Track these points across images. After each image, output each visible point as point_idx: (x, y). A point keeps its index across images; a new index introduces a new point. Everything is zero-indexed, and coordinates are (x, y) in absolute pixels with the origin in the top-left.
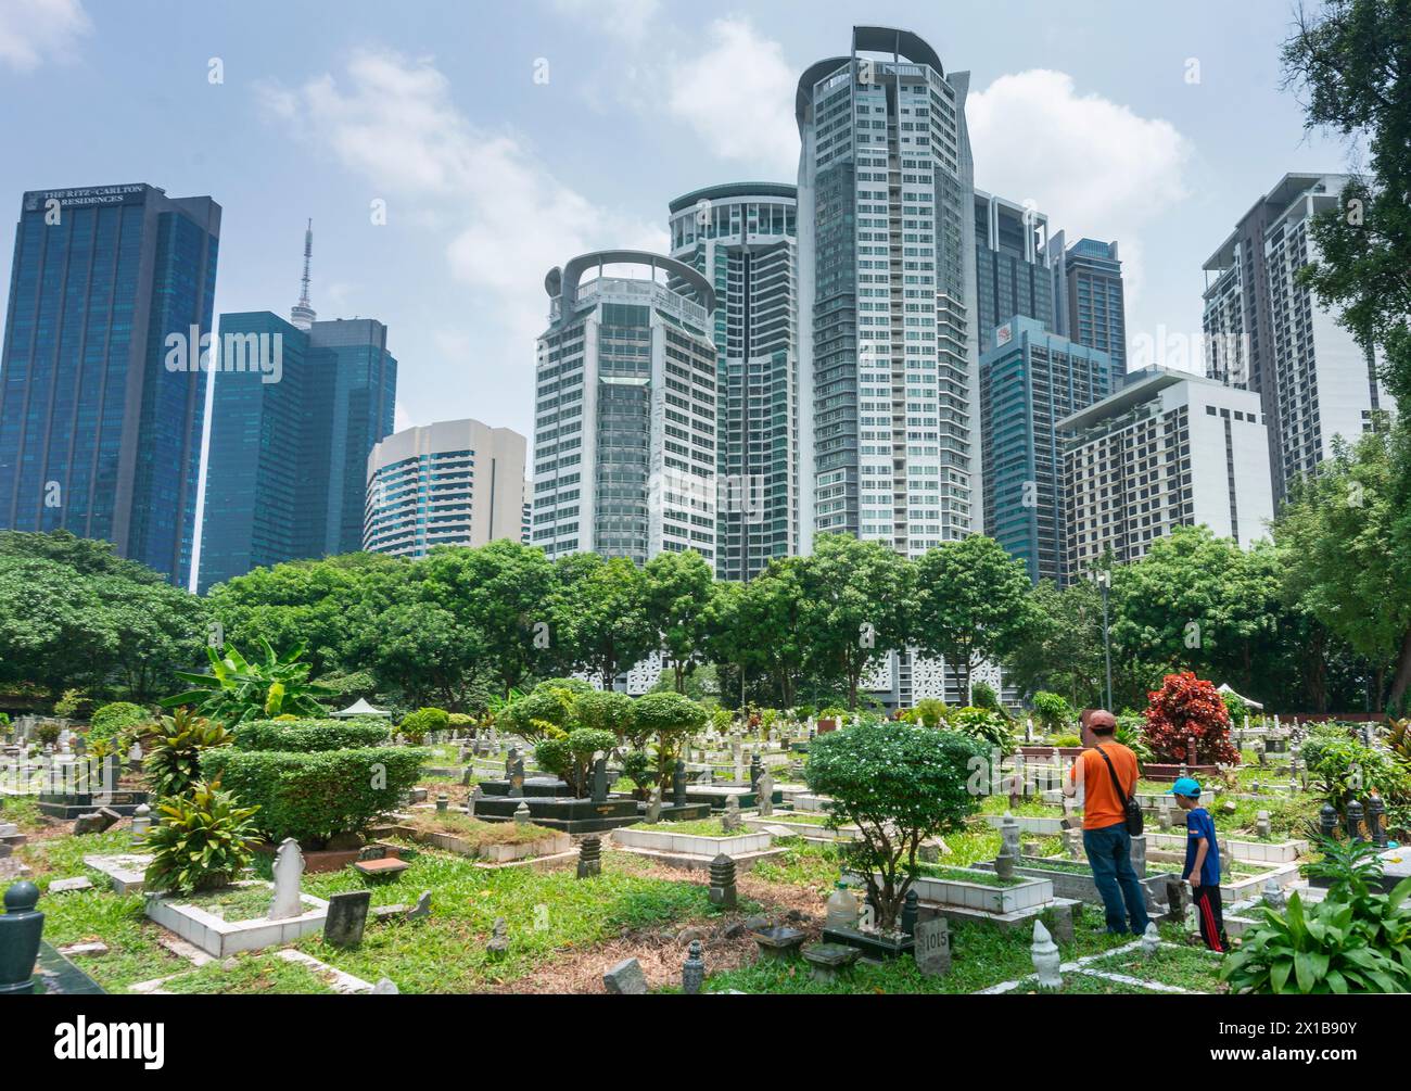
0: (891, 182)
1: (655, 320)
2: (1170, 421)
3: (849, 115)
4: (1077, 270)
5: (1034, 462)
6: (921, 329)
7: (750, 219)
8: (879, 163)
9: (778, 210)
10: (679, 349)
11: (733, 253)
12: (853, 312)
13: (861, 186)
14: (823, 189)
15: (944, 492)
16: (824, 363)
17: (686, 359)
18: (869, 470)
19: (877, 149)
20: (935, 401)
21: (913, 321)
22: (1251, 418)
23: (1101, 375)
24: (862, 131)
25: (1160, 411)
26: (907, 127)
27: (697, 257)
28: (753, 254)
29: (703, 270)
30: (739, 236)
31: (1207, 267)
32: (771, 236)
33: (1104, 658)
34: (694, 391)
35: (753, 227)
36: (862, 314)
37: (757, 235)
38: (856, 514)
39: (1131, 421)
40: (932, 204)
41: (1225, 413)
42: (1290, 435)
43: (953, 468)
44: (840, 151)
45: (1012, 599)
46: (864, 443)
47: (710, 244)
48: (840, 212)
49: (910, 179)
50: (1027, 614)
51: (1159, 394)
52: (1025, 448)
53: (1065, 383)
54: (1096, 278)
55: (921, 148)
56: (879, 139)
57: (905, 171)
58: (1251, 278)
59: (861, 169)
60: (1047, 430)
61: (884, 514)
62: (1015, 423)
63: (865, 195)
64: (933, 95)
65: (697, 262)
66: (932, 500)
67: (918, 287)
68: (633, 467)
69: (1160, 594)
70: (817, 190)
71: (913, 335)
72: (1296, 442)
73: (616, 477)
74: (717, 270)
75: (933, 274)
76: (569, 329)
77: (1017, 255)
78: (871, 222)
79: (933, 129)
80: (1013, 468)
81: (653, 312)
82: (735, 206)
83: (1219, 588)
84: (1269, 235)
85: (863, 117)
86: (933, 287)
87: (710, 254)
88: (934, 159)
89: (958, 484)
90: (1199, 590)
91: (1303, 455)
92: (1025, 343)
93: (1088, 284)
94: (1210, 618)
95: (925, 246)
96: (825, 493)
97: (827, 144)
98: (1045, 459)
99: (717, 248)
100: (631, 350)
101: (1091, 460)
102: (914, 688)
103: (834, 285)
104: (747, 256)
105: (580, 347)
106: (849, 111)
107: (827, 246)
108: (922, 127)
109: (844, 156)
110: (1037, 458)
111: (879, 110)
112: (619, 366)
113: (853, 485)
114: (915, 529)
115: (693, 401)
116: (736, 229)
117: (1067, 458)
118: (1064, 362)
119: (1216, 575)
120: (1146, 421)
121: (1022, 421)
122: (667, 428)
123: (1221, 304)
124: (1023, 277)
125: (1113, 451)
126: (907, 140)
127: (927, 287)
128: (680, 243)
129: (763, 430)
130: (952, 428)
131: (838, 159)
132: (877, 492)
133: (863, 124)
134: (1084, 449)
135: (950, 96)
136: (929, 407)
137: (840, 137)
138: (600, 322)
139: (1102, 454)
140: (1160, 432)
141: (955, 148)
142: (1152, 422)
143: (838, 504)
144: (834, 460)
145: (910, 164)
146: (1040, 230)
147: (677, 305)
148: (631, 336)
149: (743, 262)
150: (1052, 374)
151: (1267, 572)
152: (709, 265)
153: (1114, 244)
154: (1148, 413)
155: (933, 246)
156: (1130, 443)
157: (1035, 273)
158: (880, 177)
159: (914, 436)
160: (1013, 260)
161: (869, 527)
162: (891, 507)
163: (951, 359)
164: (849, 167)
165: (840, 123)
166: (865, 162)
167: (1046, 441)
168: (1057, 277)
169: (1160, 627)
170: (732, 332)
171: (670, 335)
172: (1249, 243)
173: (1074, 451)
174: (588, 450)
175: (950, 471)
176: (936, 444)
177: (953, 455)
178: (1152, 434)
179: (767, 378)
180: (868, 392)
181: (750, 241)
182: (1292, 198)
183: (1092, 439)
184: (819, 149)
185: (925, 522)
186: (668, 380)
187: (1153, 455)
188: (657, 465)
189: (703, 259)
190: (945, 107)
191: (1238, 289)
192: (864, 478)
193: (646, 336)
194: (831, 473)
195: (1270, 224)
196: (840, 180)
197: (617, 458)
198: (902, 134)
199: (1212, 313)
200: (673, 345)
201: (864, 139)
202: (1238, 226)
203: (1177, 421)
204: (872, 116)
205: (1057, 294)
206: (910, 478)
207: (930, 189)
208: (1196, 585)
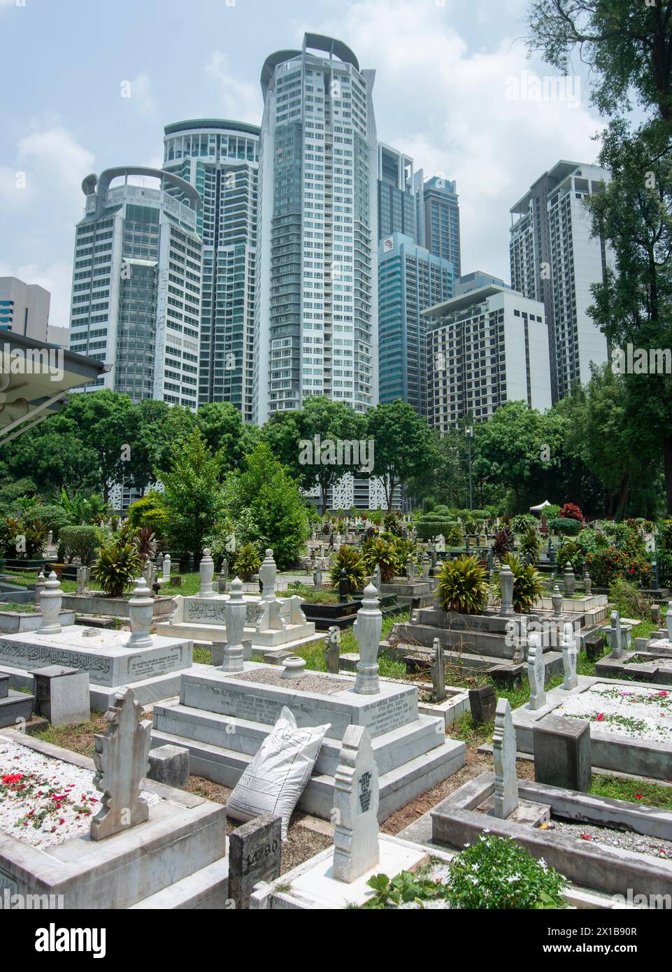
0: (326, 140)
1: (163, 219)
2: (493, 318)
3: (299, 91)
4: (431, 198)
5: (406, 336)
6: (343, 244)
7: (222, 146)
8: (319, 126)
9: (242, 141)
10: (179, 241)
11: (209, 168)
12: (299, 227)
13: (307, 141)
14: (281, 138)
15: (356, 358)
16: (278, 261)
17: (183, 249)
18: (308, 340)
19: (316, 116)
20: (352, 294)
21: (338, 237)
22: (539, 319)
23: (448, 278)
24: (308, 103)
25: (487, 310)
26: (337, 103)
27: (184, 169)
28: (223, 170)
29: (188, 179)
30: (214, 157)
31: (512, 211)
32: (237, 159)
33: (468, 480)
34: (188, 272)
35: (224, 152)
36: (306, 229)
37: (227, 157)
38: (298, 370)
39: (469, 315)
40: (352, 159)
41: (525, 315)
42: (560, 331)
43: (362, 342)
44: (293, 114)
45: (421, 443)
46: (305, 320)
47: (194, 160)
48: (292, 157)
49: (338, 140)
50: (428, 452)
51: (487, 299)
52: (401, 326)
53: (426, 282)
54: (443, 205)
55: (346, 119)
56: (319, 110)
57: (335, 134)
58: (539, 223)
59: (307, 129)
60: (415, 314)
61: (317, 372)
62: (395, 307)
63: (310, 147)
64: (353, 84)
65: (184, 173)
66: (348, 363)
67: (343, 214)
68: (145, 326)
69: (501, 442)
70: (276, 138)
71: (338, 248)
72: (563, 336)
73: (132, 333)
74: (198, 180)
75: (351, 206)
76: (101, 221)
77: (393, 184)
78: (313, 167)
79: (353, 107)
80: (393, 340)
81: (161, 213)
82: (211, 135)
83: (532, 441)
84: (550, 197)
85: (309, 93)
86: (352, 215)
87: (193, 168)
88: (353, 127)
89: (364, 352)
90: (522, 442)
91: (567, 345)
92: (402, 252)
93: (438, 208)
94: (528, 459)
95: (347, 186)
96: (277, 354)
97: (284, 107)
98: (413, 335)
99: (199, 164)
100: (145, 240)
101: (444, 339)
102: (334, 495)
103: (287, 206)
104: (219, 171)
105: (110, 235)
106: (300, 87)
107: (284, 178)
108: (347, 105)
109: (295, 118)
110: (408, 333)
111: (319, 90)
112: (137, 251)
113: (297, 349)
114: (337, 383)
115: (187, 280)
116: (212, 152)
117: (430, 336)
118: (426, 267)
119: (530, 432)
120: (479, 316)
121: (399, 306)
122: (169, 299)
123: (521, 237)
124: (397, 200)
125: (458, 334)
126: (337, 113)
127: (348, 215)
128: (171, 157)
129: (226, 300)
130: (362, 313)
131: (291, 119)
132: (313, 356)
133: (309, 98)
134: (439, 330)
135: (363, 84)
136: (348, 298)
137: (293, 104)
138: (124, 217)
139: (451, 335)
140: (487, 325)
141: (365, 120)
142: (482, 317)
143: (286, 362)
144: (284, 330)
145: (338, 130)
146: (408, 168)
147: (177, 207)
148: (146, 229)
149: (215, 176)
150: (418, 275)
151: (556, 431)
152: (193, 175)
153: (454, 182)
154: (478, 311)
155: (352, 187)
156: (468, 330)
157: (405, 198)
158: (319, 136)
159: (338, 317)
160: (391, 187)
161: (307, 380)
162: (322, 367)
163: (361, 265)
164: (299, 126)
165: (293, 94)
166: (310, 125)
167: (414, 322)
168: (418, 201)
169: (500, 463)
170: (206, 226)
171: (174, 232)
172: (538, 200)
173: (433, 332)
174: (113, 312)
175: (359, 343)
176: (351, 324)
177: (362, 332)
178: (482, 325)
179: (231, 262)
180: (309, 284)
181: (222, 162)
182: (563, 178)
183: (444, 325)
184: (279, 110)
185: (344, 379)
186: (171, 264)
187: (482, 339)
188: (162, 326)
189: (188, 171)
190: (360, 92)
191: (531, 229)
192: (305, 345)
193: (157, 230)
194: (282, 340)
195: (550, 190)
196: (293, 134)
197: (133, 319)
198: (334, 108)
199: (515, 243)
200: (175, 239)
201: (309, 108)
202: (532, 188)
203: (497, 317)
204: (315, 94)
205: (418, 213)
206: (335, 347)
207: (351, 148)
208: (520, 438)
